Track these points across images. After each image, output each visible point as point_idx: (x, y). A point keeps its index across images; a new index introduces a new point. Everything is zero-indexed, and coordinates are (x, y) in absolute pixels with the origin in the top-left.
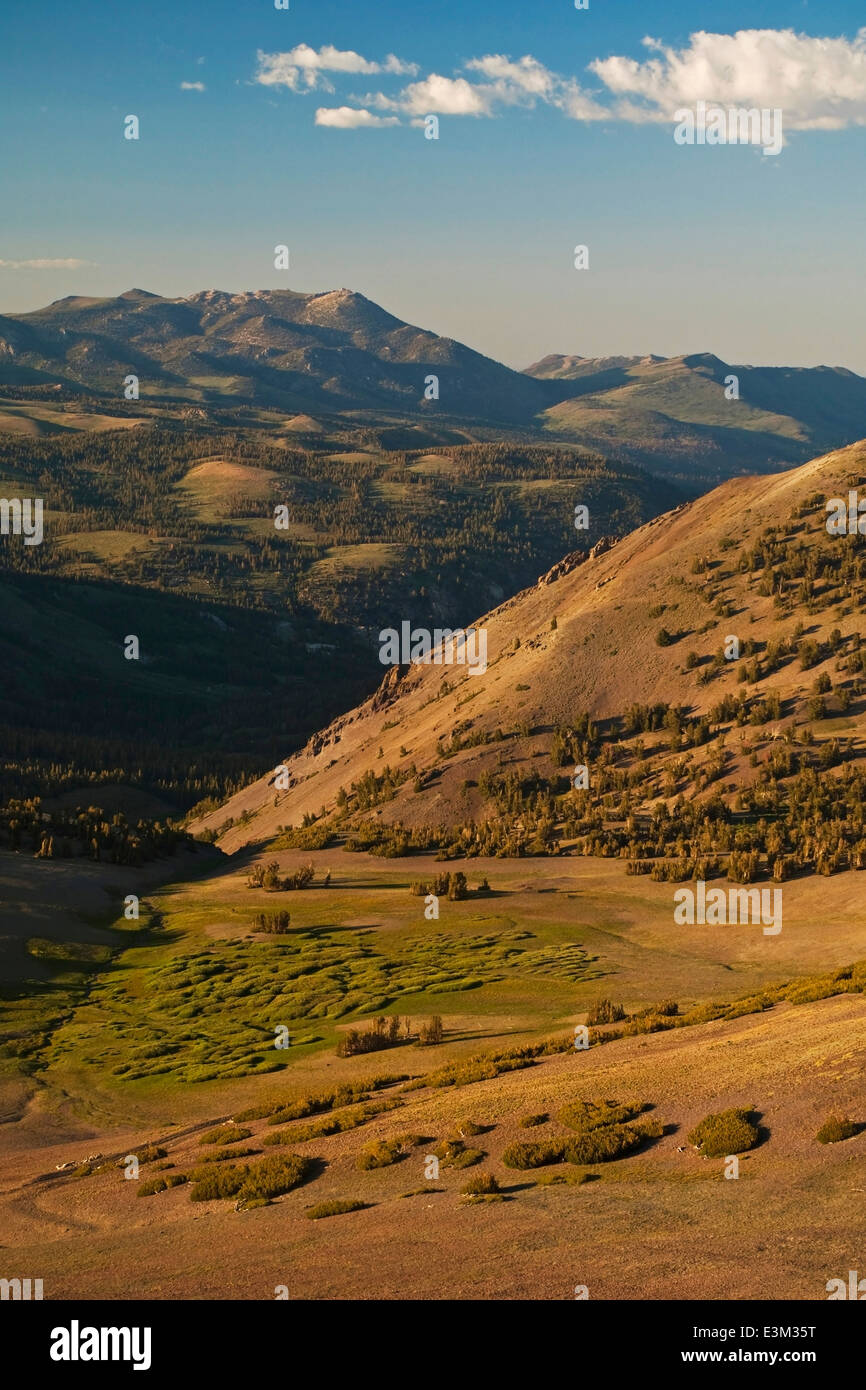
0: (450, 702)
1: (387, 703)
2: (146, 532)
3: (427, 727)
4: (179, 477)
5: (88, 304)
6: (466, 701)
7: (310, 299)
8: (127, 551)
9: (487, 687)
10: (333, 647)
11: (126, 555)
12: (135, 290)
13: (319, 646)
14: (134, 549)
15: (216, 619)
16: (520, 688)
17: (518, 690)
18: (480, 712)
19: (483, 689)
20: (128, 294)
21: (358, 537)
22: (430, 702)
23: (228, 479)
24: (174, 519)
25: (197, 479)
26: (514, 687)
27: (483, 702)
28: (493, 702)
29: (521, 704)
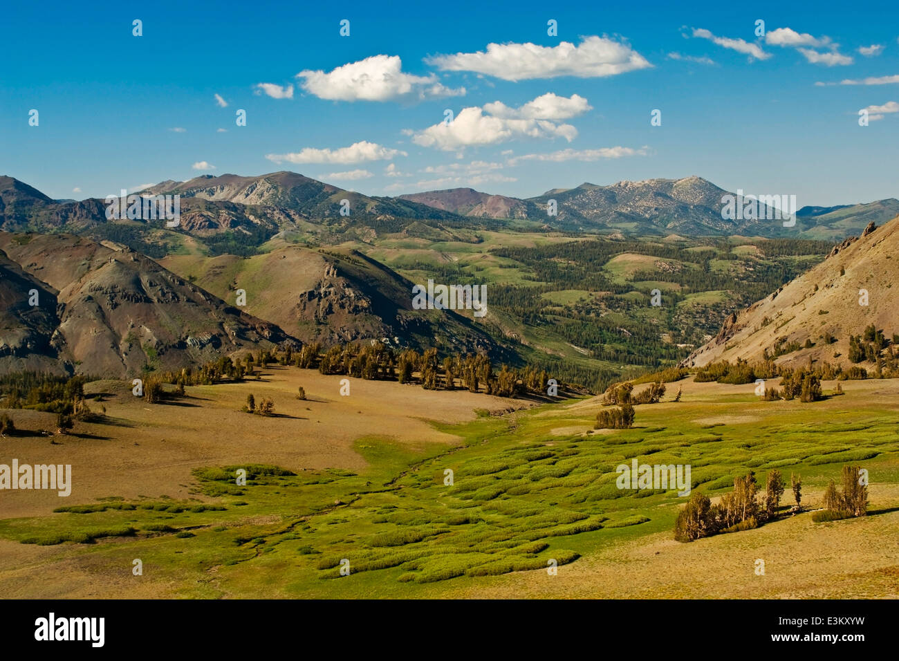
0: (771, 328)
1: (726, 339)
2: (588, 290)
3: (755, 345)
4: (604, 263)
5: (562, 191)
6: (783, 325)
7: (675, 182)
8: (578, 300)
9: (797, 315)
10: (693, 346)
11: (577, 302)
12: (585, 183)
13: (685, 345)
14: (581, 298)
15: (625, 330)
16: (821, 313)
17: (820, 314)
18: (793, 330)
19: (794, 317)
20: (582, 185)
21: (704, 288)
22: (756, 332)
23: (632, 262)
24: (602, 284)
25: (615, 263)
26: (817, 313)
27: (794, 324)
28: (802, 324)
29: (823, 323)
